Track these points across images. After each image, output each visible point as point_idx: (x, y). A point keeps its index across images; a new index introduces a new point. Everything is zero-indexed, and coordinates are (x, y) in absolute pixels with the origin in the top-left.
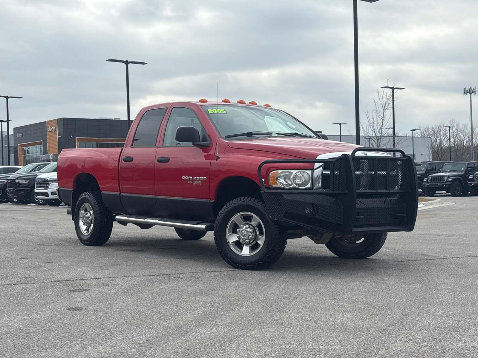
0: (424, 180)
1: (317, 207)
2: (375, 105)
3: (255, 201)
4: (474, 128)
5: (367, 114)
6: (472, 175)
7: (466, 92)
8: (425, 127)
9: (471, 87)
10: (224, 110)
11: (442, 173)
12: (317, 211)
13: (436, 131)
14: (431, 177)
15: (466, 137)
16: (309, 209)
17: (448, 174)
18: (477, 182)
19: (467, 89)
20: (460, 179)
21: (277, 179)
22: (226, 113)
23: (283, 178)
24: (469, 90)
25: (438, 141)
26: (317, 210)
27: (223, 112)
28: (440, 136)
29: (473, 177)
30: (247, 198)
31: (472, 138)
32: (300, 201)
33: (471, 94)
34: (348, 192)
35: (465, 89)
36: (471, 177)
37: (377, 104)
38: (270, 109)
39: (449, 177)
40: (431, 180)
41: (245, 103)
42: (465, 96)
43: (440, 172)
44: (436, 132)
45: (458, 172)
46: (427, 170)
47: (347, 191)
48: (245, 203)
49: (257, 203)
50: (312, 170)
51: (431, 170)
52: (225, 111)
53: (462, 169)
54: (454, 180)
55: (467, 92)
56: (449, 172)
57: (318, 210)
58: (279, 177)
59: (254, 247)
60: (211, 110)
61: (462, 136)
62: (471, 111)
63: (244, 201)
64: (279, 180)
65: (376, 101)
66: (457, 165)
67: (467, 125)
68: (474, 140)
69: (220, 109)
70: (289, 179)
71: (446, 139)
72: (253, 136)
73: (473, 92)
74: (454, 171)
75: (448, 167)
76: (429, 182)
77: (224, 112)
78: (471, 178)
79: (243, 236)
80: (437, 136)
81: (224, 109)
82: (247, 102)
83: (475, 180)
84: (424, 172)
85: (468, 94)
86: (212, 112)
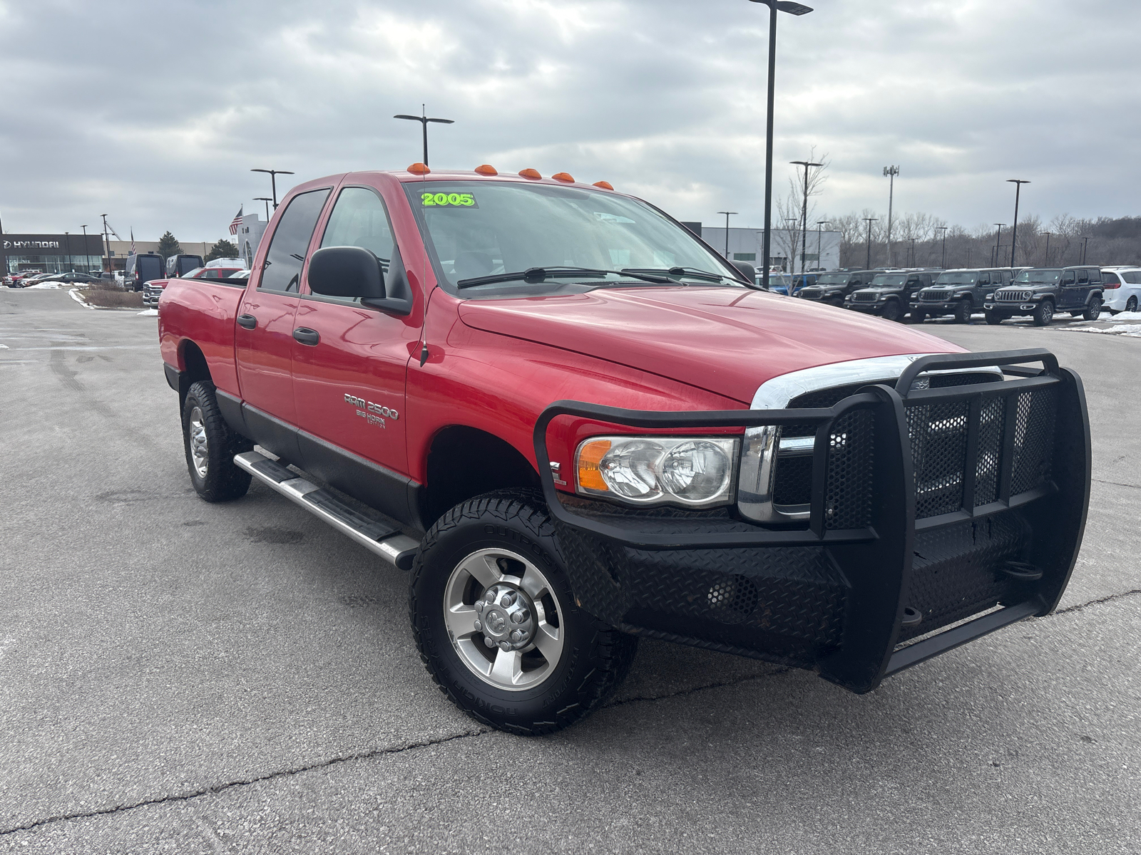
0: (846, 299)
1: (752, 586)
2: (792, 187)
3: (532, 517)
4: (893, 219)
5: (779, 201)
6: (916, 293)
7: (886, 173)
8: (831, 218)
9: (893, 166)
10: (469, 196)
11: (872, 288)
12: (754, 603)
13: (845, 223)
14: (857, 294)
15: (882, 232)
16: (724, 588)
17: (880, 290)
18: (922, 303)
19: (888, 169)
20: (897, 297)
21: (605, 465)
22: (475, 206)
23: (626, 462)
24: (891, 170)
25: (847, 236)
26: (753, 599)
27: (467, 201)
28: (850, 230)
29: (917, 296)
30: (509, 506)
31: (890, 233)
32: (690, 568)
33: (892, 175)
34: (877, 536)
35: (885, 168)
36: (913, 296)
37: (794, 186)
38: (609, 196)
39: (882, 294)
40: (856, 299)
41: (539, 178)
42: (885, 178)
43: (868, 287)
44: (844, 225)
45: (895, 287)
46: (850, 282)
47: (872, 529)
48: (501, 522)
49: (541, 527)
50: (738, 439)
51: (855, 283)
52: (473, 199)
53: (901, 283)
54: (889, 299)
55: (888, 173)
56: (882, 287)
57: (756, 596)
58: (614, 461)
59: (531, 661)
60: (431, 196)
61: (877, 230)
62: (891, 197)
63: (496, 513)
64: (612, 469)
65: (794, 182)
66: (895, 277)
67: (885, 216)
68: (891, 235)
69: (459, 194)
70: (650, 466)
71: (856, 234)
72: (546, 280)
73: (895, 172)
74: (889, 286)
75: (879, 280)
76: (853, 300)
77: (470, 202)
78: (915, 296)
79: (496, 630)
80: (846, 231)
81: (471, 194)
82: (547, 176)
83: (920, 299)
84: (845, 286)
85: (889, 175)
86: (431, 203)
